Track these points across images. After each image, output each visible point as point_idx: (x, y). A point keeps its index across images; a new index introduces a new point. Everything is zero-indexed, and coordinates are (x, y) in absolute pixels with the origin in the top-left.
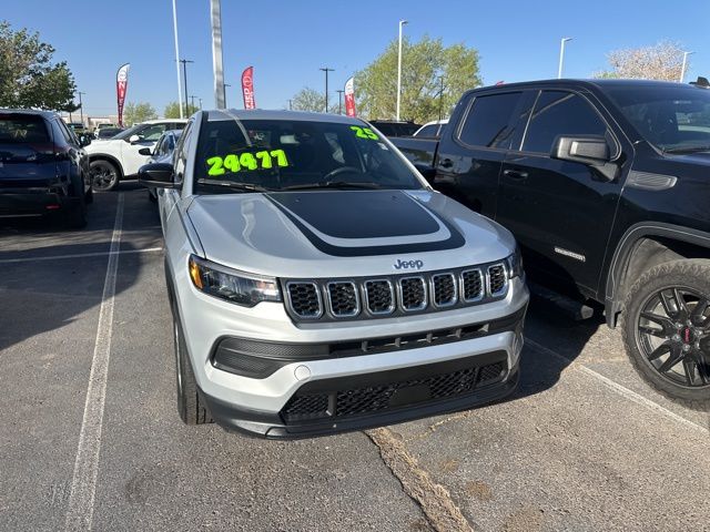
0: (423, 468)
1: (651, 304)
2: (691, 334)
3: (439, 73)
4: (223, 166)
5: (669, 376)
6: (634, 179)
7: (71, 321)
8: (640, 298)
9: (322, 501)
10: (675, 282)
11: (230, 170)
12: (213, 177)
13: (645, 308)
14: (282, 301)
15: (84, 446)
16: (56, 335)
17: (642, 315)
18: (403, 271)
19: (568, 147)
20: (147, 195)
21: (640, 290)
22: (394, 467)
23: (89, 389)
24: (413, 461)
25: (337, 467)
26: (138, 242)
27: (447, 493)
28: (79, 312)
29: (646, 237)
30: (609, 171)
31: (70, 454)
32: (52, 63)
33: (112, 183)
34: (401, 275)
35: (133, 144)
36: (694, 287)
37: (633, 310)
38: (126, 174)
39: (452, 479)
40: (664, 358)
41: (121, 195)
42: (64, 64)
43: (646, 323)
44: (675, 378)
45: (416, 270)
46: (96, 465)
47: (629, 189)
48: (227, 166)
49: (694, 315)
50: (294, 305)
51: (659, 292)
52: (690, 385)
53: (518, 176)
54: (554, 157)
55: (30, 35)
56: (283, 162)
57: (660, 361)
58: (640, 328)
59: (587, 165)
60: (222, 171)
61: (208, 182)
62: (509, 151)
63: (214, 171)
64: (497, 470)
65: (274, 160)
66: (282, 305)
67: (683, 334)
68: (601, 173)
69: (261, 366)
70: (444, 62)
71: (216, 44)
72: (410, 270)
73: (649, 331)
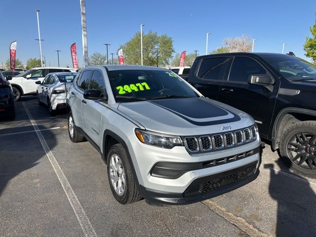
0: (229, 212)
1: (292, 139)
2: (310, 150)
3: (156, 47)
4: (124, 90)
5: (302, 166)
6: (282, 91)
7: (37, 164)
8: (287, 137)
9: (198, 229)
10: (302, 130)
11: (128, 92)
12: (121, 95)
13: (290, 141)
14: (184, 146)
15: (81, 219)
16: (33, 170)
17: (289, 144)
18: (225, 131)
19: (255, 79)
20: (37, 102)
21: (288, 134)
22: (217, 212)
23: (66, 193)
24: (224, 209)
25: (195, 215)
26: (47, 125)
27: (244, 220)
28: (38, 159)
29: (288, 113)
30: (271, 89)
31: (76, 223)
33: (18, 97)
34: (224, 133)
35: (28, 79)
36: (311, 131)
37: (285, 142)
38: (25, 93)
39: (243, 215)
40: (299, 160)
41: (24, 103)
43: (291, 146)
44: (304, 167)
45: (229, 130)
46: (91, 226)
47: (280, 95)
48: (126, 90)
49: (310, 142)
50: (189, 147)
51: (296, 135)
52: (312, 169)
53: (229, 91)
54: (249, 83)
56: (148, 88)
57: (297, 161)
58: (288, 149)
59: (262, 86)
60: (124, 92)
61: (120, 97)
62: (223, 81)
63: (121, 92)
64: (258, 209)
65: (144, 87)
67: (306, 150)
68: (267, 89)
69: (175, 174)
70: (158, 42)
71: (84, 35)
73: (293, 150)
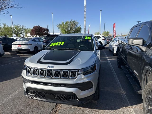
8: (146, 91)
17: (146, 97)
32: (78, 26)
42: (80, 26)
51: (149, 90)
55: (75, 21)
66: (26, 71)
68: (141, 49)
72: (50, 68)
